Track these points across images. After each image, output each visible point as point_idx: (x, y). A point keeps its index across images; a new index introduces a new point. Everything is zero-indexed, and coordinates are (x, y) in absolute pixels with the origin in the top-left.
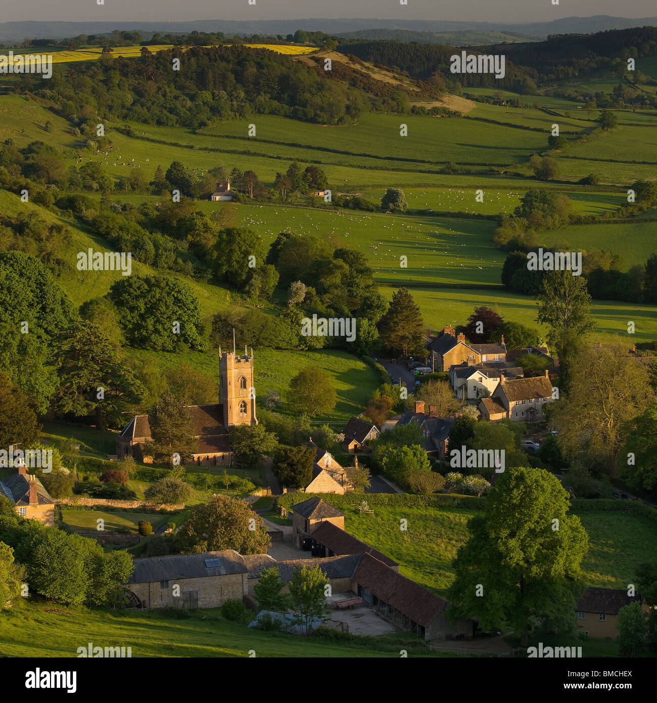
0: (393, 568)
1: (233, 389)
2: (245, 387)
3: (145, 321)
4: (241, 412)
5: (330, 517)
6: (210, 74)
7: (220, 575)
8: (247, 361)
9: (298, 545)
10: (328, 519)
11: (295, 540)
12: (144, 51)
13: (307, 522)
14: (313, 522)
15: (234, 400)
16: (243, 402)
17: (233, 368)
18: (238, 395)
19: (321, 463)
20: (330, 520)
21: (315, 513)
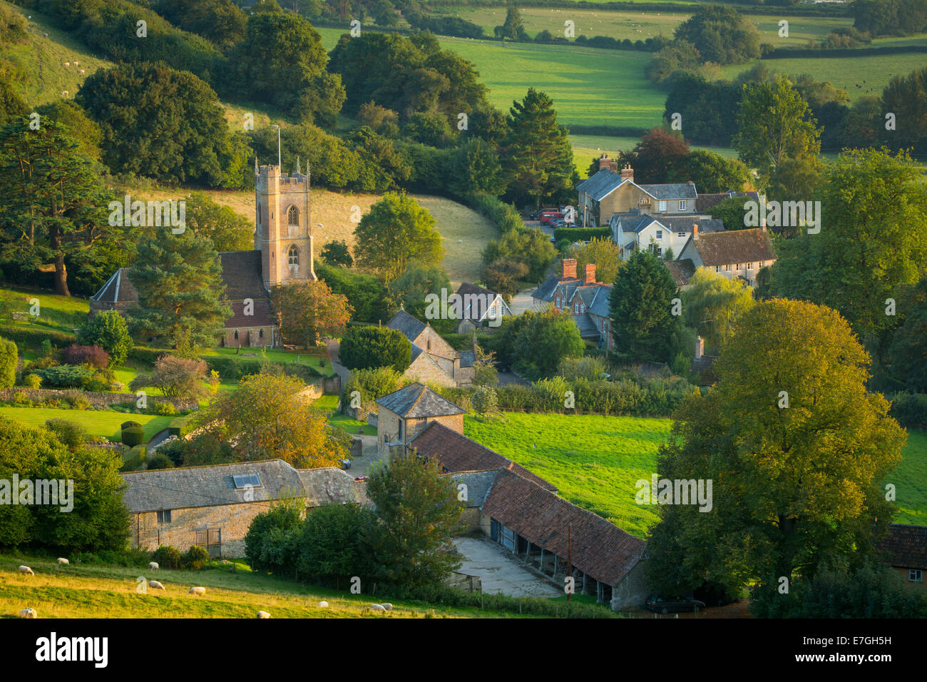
1: (278, 224)
2: (297, 223)
3: (138, 142)
4: (290, 262)
5: (440, 415)
7: (259, 501)
8: (300, 180)
10: (437, 419)
11: (382, 450)
13: (402, 423)
14: (412, 422)
15: (278, 243)
16: (294, 246)
17: (277, 192)
18: (284, 235)
19: (419, 342)
20: (440, 420)
21: (416, 408)
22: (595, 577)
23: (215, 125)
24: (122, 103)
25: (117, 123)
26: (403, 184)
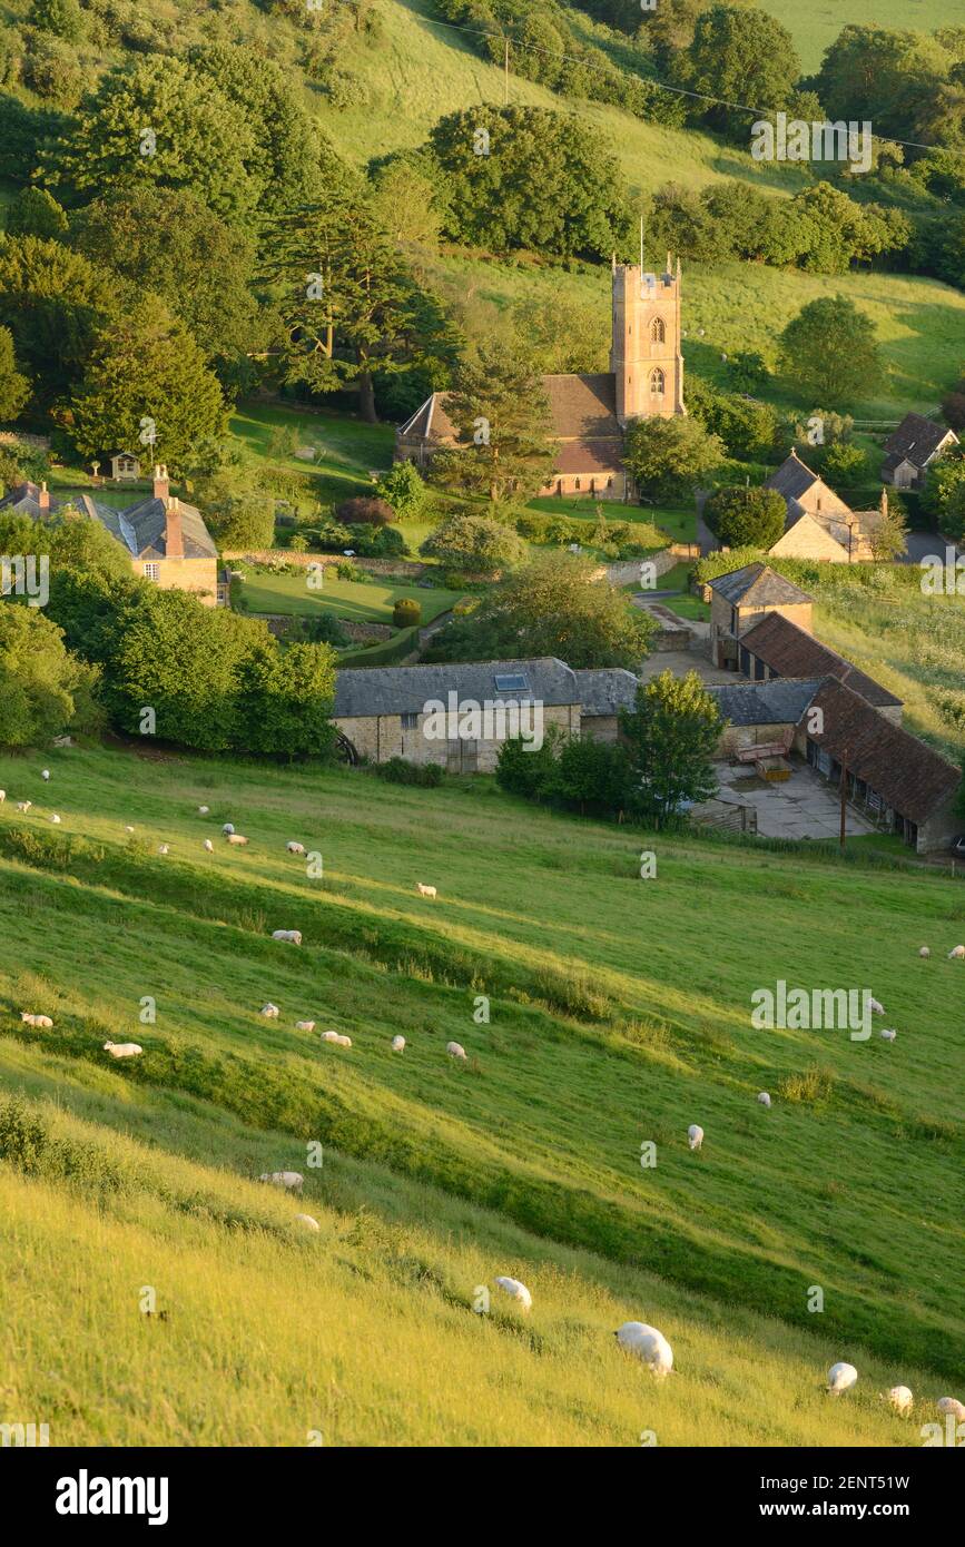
0: (885, 709)
1: (637, 342)
2: (662, 339)
3: (501, 206)
4: (654, 390)
5: (782, 603)
8: (667, 284)
10: (776, 608)
13: (735, 611)
14: (745, 612)
15: (637, 366)
16: (658, 370)
17: (639, 298)
18: (646, 355)
19: (805, 499)
20: (781, 610)
21: (752, 594)
23: (611, 180)
26: (873, 255)
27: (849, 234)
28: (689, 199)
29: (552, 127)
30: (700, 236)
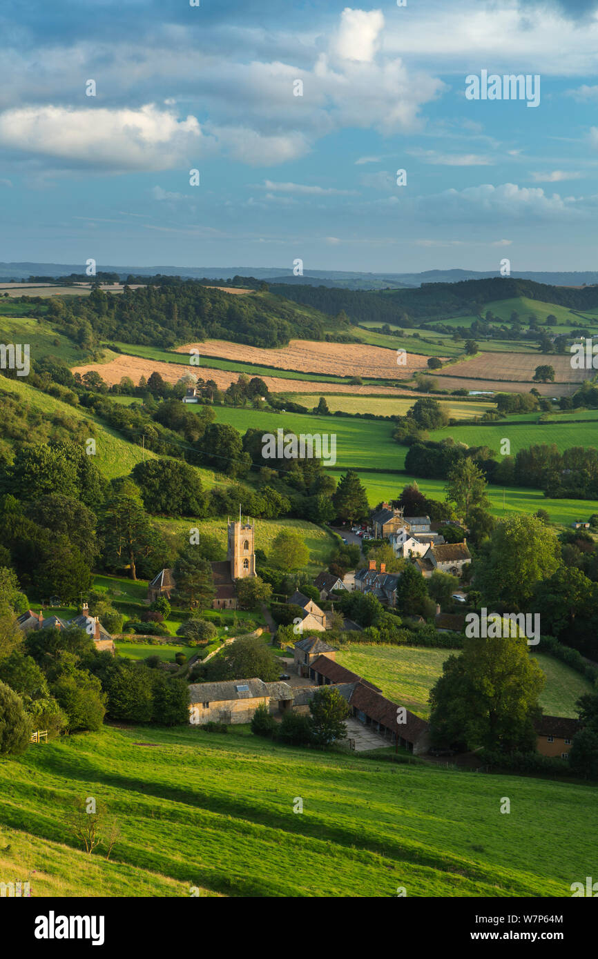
0: (379, 693)
1: (239, 549)
2: (248, 548)
3: (160, 496)
4: (244, 567)
5: (325, 652)
6: (176, 307)
7: (248, 698)
8: (249, 528)
9: (299, 673)
10: (323, 654)
11: (297, 669)
12: (126, 289)
13: (307, 656)
14: (311, 655)
15: (239, 558)
16: (246, 559)
17: (239, 534)
18: (242, 554)
19: (307, 608)
20: (325, 654)
21: (314, 649)
22: (405, 738)
23: (197, 487)
24: (154, 477)
25: (150, 486)
26: (286, 512)
27: (278, 505)
28: (223, 493)
29: (176, 468)
30: (228, 507)
